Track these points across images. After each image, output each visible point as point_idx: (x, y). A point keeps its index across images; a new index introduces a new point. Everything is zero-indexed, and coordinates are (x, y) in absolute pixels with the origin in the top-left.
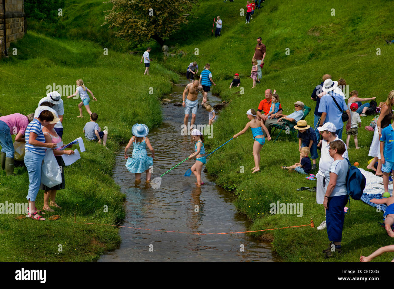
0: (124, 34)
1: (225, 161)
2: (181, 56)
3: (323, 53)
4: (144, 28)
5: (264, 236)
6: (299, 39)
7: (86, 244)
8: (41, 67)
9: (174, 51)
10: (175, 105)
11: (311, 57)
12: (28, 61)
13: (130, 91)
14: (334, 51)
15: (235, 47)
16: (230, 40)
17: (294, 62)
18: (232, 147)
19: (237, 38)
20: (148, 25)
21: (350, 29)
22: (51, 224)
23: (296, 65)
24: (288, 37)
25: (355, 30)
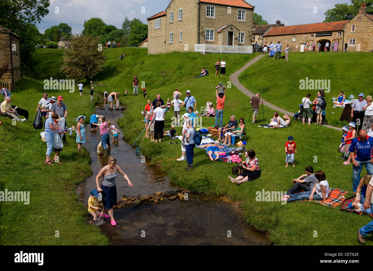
0: (71, 76)
1: (132, 134)
2: (100, 86)
3: (167, 83)
4: (81, 73)
5: (157, 165)
6: (156, 76)
7: (78, 174)
8: (32, 94)
9: (96, 84)
10: (101, 109)
11: (162, 85)
12: (25, 91)
13: (80, 103)
14: (172, 82)
15: (126, 81)
16: (123, 78)
17: (154, 87)
18: (135, 127)
19: (127, 77)
20: (83, 72)
21: (178, 72)
22: (59, 166)
23: (156, 88)
24: (150, 75)
25: (180, 72)
